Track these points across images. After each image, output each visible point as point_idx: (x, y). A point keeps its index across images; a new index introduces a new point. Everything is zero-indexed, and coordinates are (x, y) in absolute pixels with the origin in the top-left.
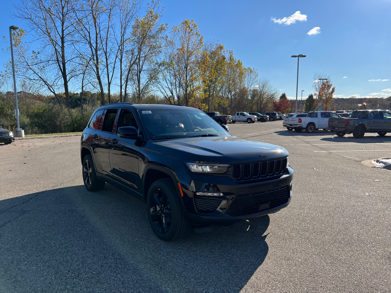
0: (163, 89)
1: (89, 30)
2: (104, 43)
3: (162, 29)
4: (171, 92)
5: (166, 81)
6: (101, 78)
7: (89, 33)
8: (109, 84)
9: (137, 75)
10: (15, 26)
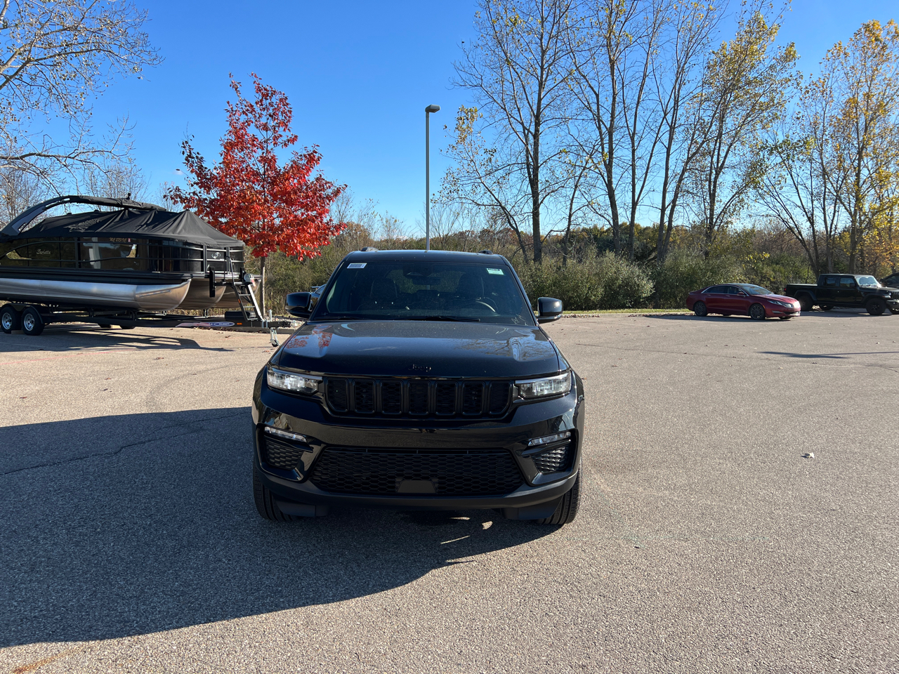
0: (786, 210)
1: (596, 90)
2: (630, 114)
3: (788, 57)
4: (809, 218)
5: (797, 189)
6: (616, 192)
7: (597, 96)
8: (635, 204)
9: (710, 182)
10: (434, 105)
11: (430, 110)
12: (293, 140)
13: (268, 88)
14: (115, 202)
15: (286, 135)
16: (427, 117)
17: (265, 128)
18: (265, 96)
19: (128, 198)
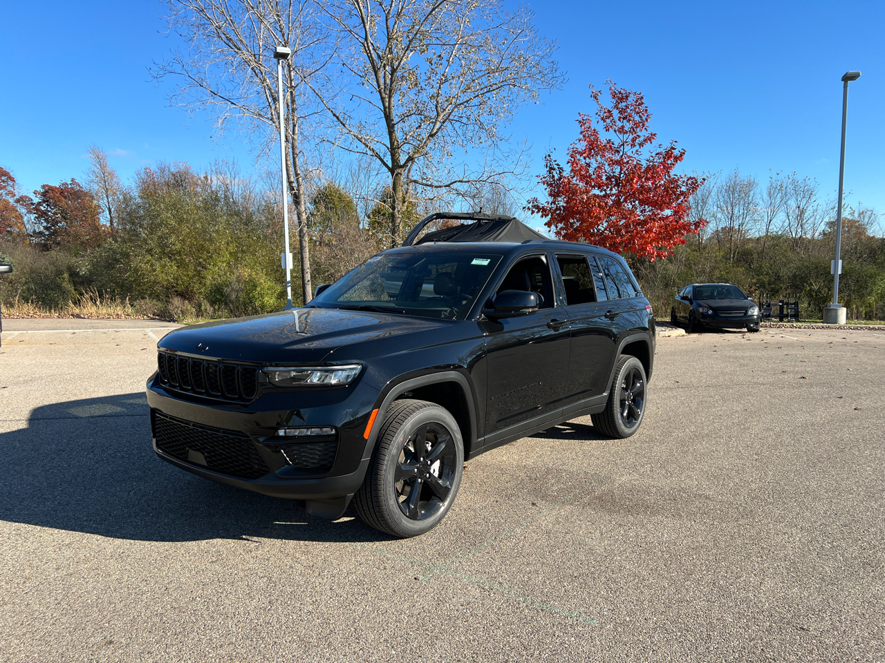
11: (847, 78)
12: (649, 139)
13: (622, 91)
14: (468, 216)
15: (643, 134)
16: (845, 87)
17: (622, 130)
18: (621, 99)
19: (480, 211)
